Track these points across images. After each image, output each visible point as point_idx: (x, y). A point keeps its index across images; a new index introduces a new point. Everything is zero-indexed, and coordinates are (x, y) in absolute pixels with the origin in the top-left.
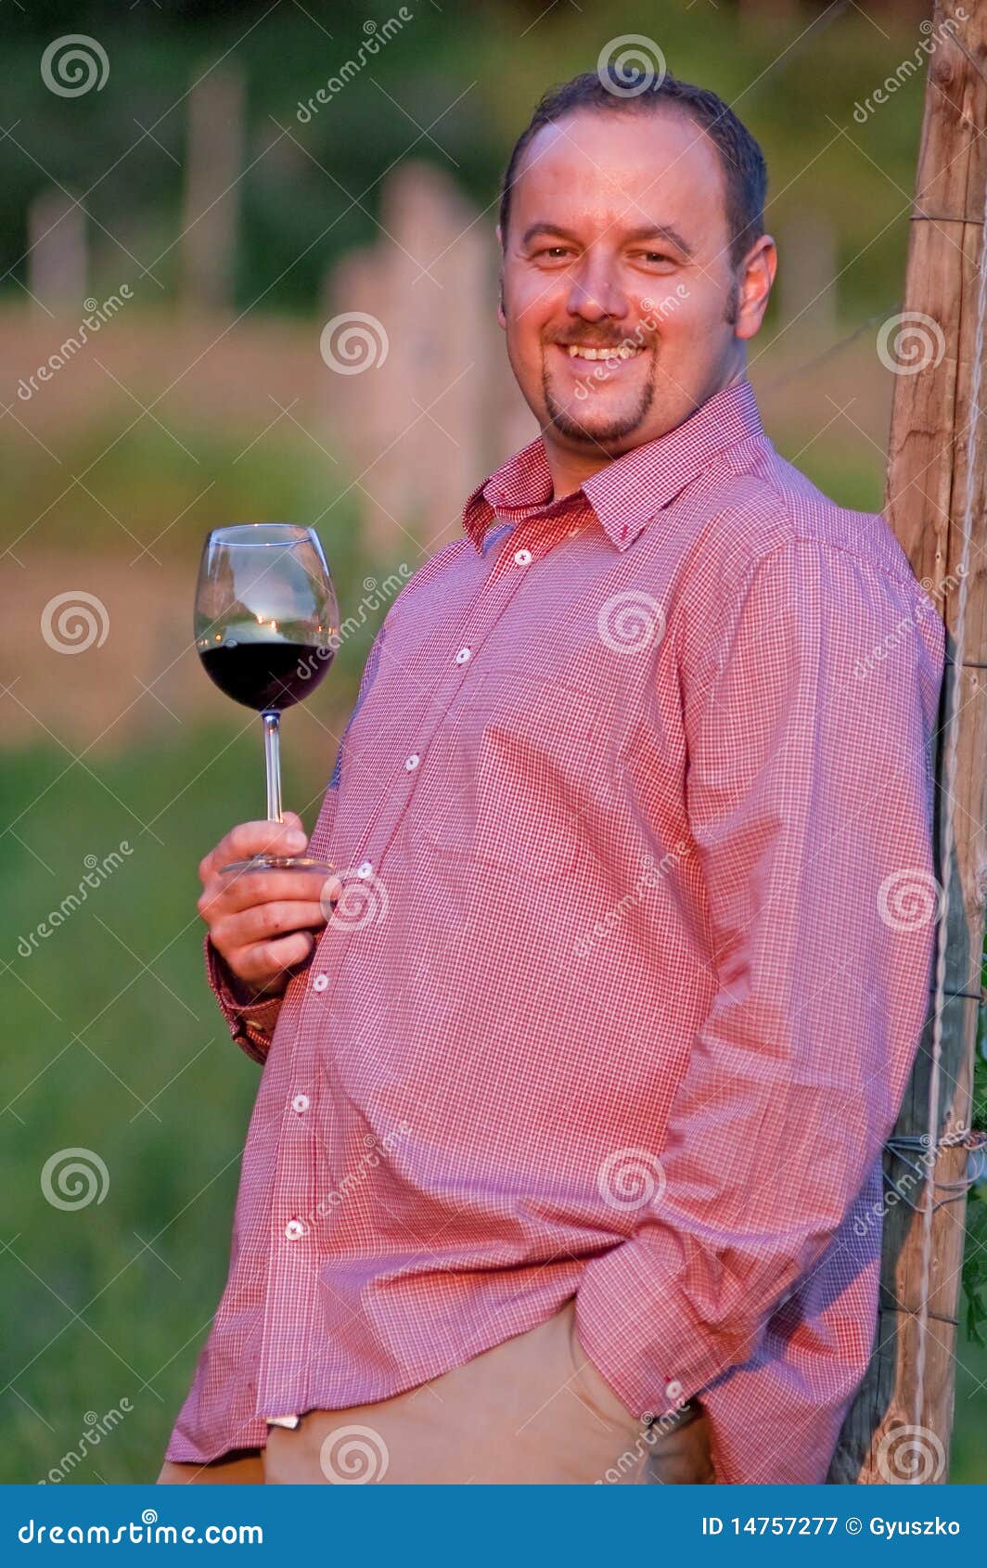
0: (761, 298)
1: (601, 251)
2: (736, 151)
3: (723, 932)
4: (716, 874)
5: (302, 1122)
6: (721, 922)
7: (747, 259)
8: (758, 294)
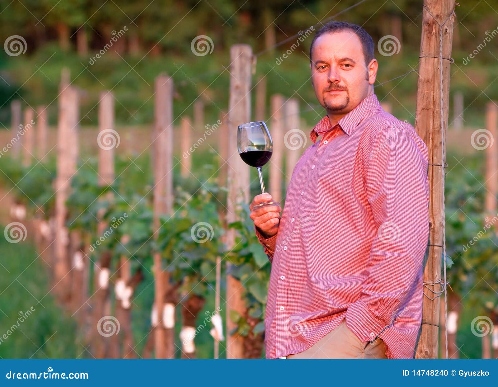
0: (374, 74)
1: (334, 65)
2: (364, 38)
3: (377, 223)
4: (374, 209)
5: (284, 283)
6: (376, 220)
7: (370, 64)
8: (374, 73)
